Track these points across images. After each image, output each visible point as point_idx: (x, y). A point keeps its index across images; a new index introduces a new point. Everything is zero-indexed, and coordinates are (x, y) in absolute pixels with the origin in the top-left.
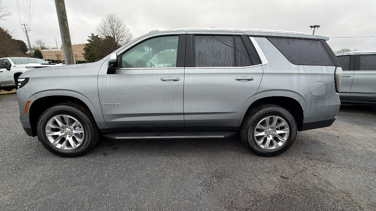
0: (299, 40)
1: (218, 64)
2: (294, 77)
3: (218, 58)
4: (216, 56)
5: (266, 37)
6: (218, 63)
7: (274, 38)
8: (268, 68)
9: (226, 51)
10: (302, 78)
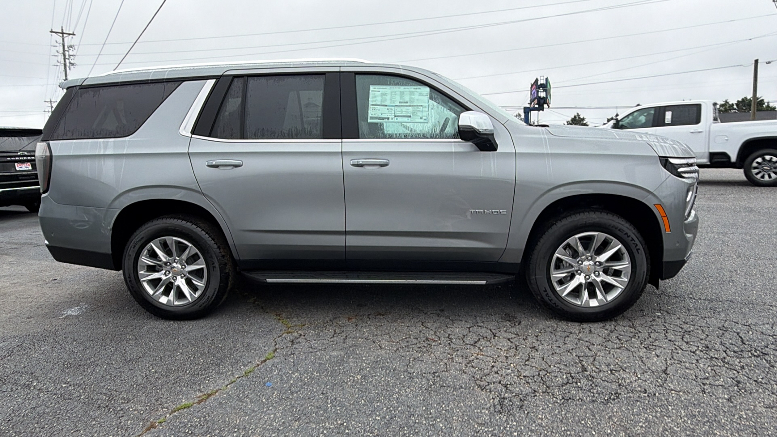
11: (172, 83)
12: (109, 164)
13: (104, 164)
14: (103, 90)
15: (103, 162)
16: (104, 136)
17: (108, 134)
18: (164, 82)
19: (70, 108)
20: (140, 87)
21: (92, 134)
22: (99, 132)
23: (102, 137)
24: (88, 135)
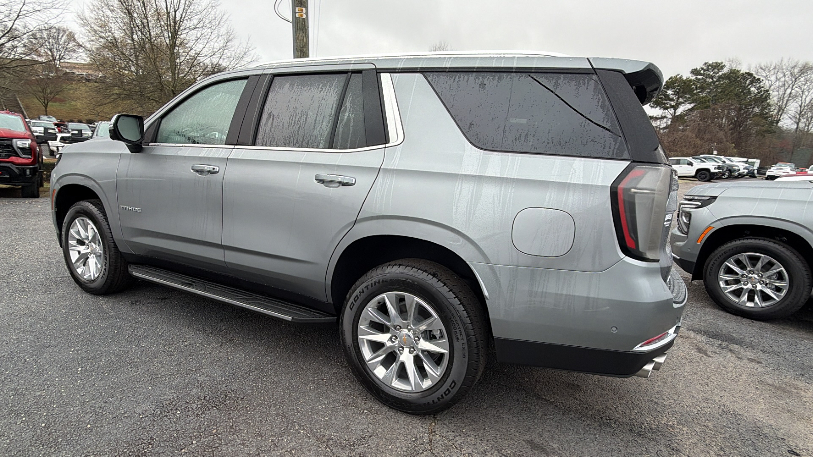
0: (519, 74)
1: (295, 140)
2: (462, 185)
3: (299, 128)
4: (296, 122)
5: (423, 71)
6: (297, 140)
7: (444, 74)
8: (399, 156)
9: (319, 111)
10: (489, 191)
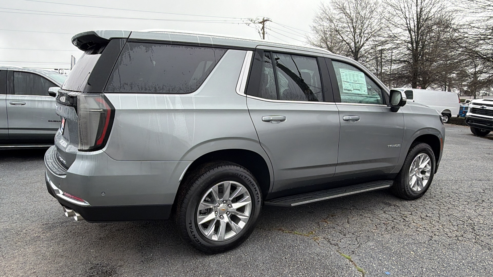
11: (220, 49)
12: (180, 119)
13: (175, 118)
14: (155, 46)
15: (173, 117)
16: (167, 92)
17: (171, 90)
18: (212, 47)
19: (121, 60)
20: (192, 49)
21: (154, 89)
22: (161, 87)
23: (165, 92)
24: (150, 90)
